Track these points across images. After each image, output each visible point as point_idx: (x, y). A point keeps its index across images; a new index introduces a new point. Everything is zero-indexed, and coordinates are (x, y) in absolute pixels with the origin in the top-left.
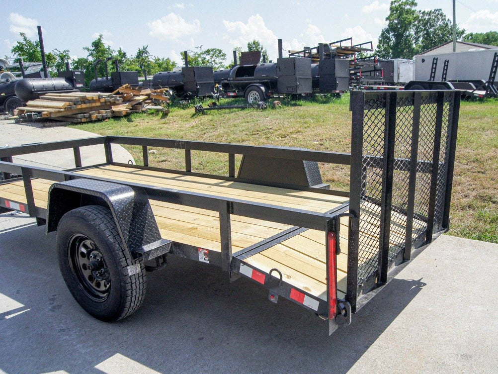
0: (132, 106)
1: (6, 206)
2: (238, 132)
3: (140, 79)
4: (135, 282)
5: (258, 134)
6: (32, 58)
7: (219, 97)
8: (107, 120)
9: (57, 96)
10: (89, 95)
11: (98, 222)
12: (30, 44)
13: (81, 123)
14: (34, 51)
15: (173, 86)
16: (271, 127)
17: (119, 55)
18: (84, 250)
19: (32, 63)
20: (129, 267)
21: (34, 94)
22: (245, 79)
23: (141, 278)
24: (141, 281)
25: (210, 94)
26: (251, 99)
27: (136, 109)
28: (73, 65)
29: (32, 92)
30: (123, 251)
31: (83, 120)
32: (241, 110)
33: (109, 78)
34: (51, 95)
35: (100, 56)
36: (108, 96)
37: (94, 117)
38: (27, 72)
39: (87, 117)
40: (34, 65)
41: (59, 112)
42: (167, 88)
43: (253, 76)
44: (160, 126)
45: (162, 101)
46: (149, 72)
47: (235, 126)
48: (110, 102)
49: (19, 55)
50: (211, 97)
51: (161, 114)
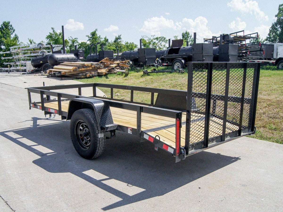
0: (109, 70)
1: (49, 111)
2: (165, 85)
3: (114, 55)
4: (101, 141)
5: (176, 87)
6: (57, 42)
7: (158, 66)
8: (94, 77)
9: (69, 63)
10: (86, 63)
11: (88, 115)
12: (56, 34)
13: (81, 78)
14: (58, 38)
15: (132, 59)
16: (184, 83)
17: (105, 41)
18: (81, 128)
19: (57, 45)
20: (99, 134)
21: (57, 62)
22: (173, 55)
23: (103, 140)
24: (104, 141)
25: (153, 64)
26: (176, 67)
27: (111, 72)
28: (78, 46)
29: (56, 61)
30: (97, 127)
31: (82, 77)
32: (169, 74)
33: (98, 54)
34: (66, 63)
35: (94, 41)
36: (96, 64)
37: (88, 75)
38: (54, 50)
39: (84, 75)
40: (58, 46)
41: (70, 72)
42: (129, 60)
43: (178, 54)
44: (123, 81)
45: (126, 67)
46: (120, 50)
47: (164, 82)
48: (97, 67)
49: (50, 40)
50: (153, 66)
51: (124, 75)
